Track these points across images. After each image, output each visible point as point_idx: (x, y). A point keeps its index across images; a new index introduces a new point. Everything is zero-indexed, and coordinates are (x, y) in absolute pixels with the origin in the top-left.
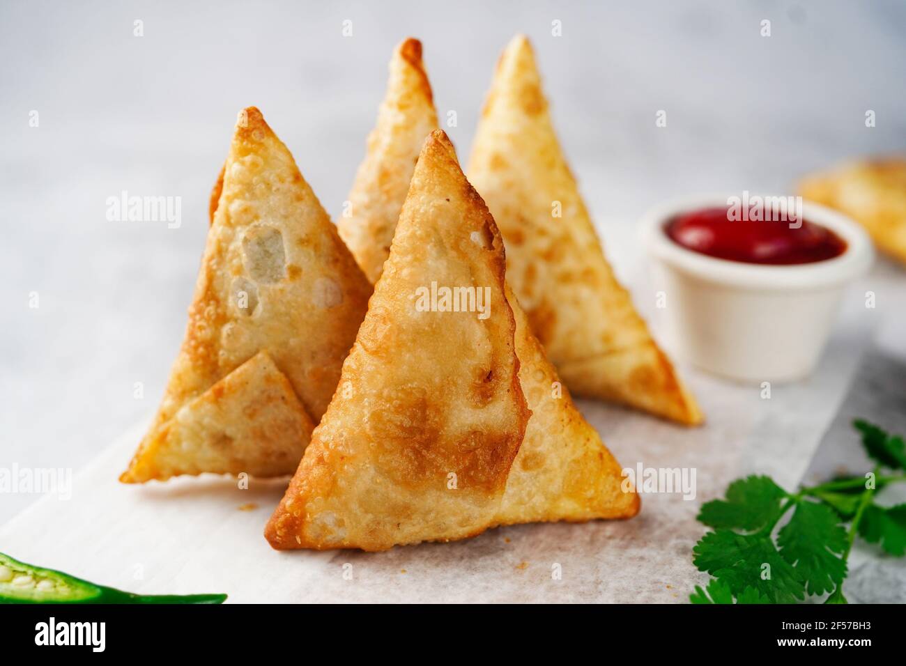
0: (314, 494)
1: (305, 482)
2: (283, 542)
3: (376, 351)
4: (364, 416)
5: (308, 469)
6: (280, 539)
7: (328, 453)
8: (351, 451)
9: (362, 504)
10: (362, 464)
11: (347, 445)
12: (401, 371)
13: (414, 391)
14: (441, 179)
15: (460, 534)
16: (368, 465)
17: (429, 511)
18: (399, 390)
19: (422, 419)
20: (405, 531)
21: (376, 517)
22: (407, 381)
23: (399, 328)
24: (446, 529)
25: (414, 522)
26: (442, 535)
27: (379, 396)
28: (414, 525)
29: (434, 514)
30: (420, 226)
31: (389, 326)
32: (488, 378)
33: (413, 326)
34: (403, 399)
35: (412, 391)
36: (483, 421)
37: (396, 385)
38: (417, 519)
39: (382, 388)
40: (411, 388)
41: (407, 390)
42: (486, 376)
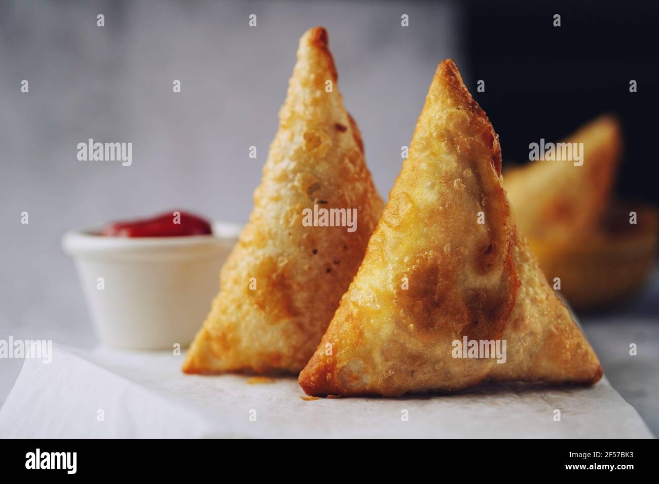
0: (344, 345)
1: (336, 336)
2: (316, 387)
3: (399, 226)
4: (388, 279)
5: (339, 325)
6: (314, 384)
7: (357, 310)
8: (378, 306)
9: (383, 353)
10: (385, 318)
11: (374, 301)
12: (419, 242)
13: (429, 258)
14: (452, 94)
15: (462, 383)
16: (390, 319)
17: (437, 362)
18: (418, 257)
19: (435, 282)
20: (417, 379)
21: (394, 365)
22: (424, 250)
23: (418, 209)
24: (450, 379)
25: (426, 370)
26: (447, 384)
27: (401, 262)
28: (425, 373)
29: (441, 364)
30: (436, 129)
31: (410, 205)
32: (489, 250)
33: (429, 206)
34: (420, 264)
35: (427, 258)
36: (484, 286)
37: (415, 253)
38: (428, 368)
39: (404, 256)
40: (427, 256)
41: (424, 257)
42: (487, 249)
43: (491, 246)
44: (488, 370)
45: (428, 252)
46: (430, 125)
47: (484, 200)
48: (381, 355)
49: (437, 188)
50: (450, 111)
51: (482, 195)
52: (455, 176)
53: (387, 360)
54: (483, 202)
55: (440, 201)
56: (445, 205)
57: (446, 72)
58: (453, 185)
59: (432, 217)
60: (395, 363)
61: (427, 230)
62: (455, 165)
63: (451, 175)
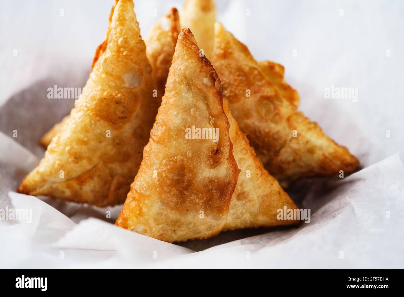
0: (132, 216)
3: (158, 141)
4: (154, 175)
7: (137, 195)
8: (148, 193)
11: (146, 190)
12: (171, 150)
13: (178, 160)
14: (187, 52)
15: (207, 234)
16: (157, 200)
17: (190, 223)
18: (171, 160)
19: (183, 175)
20: (178, 234)
21: (163, 227)
22: (174, 156)
23: (169, 129)
24: (199, 233)
25: (183, 229)
26: (198, 236)
27: (161, 164)
28: (183, 231)
29: (192, 225)
30: (178, 76)
31: (164, 128)
32: (216, 152)
33: (176, 127)
34: (173, 165)
35: (177, 160)
36: (215, 175)
37: (169, 158)
38: (184, 228)
39: (162, 160)
40: (177, 159)
41: (175, 160)
42: (215, 152)
43: (217, 149)
44: (223, 226)
45: (177, 157)
46: (174, 74)
47: (212, 120)
48: (154, 222)
49: (180, 116)
50: (186, 64)
51: (210, 118)
52: (192, 107)
53: (158, 224)
54: (211, 122)
55: (182, 124)
56: (186, 126)
57: (184, 38)
58: (190, 113)
59: (178, 134)
60: (163, 226)
61: (175, 143)
62: (191, 99)
63: (189, 106)
